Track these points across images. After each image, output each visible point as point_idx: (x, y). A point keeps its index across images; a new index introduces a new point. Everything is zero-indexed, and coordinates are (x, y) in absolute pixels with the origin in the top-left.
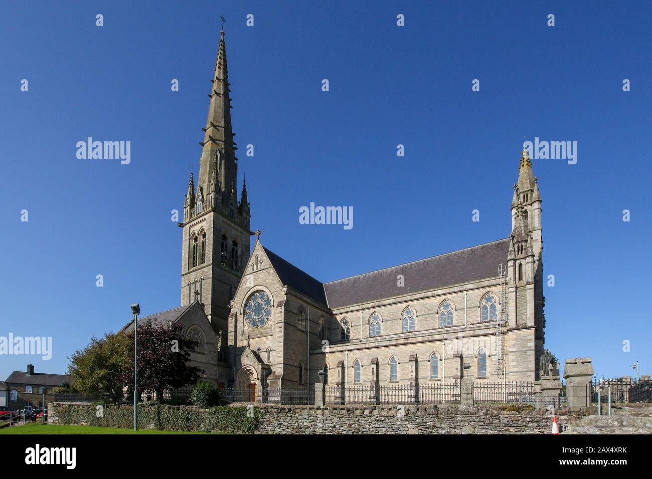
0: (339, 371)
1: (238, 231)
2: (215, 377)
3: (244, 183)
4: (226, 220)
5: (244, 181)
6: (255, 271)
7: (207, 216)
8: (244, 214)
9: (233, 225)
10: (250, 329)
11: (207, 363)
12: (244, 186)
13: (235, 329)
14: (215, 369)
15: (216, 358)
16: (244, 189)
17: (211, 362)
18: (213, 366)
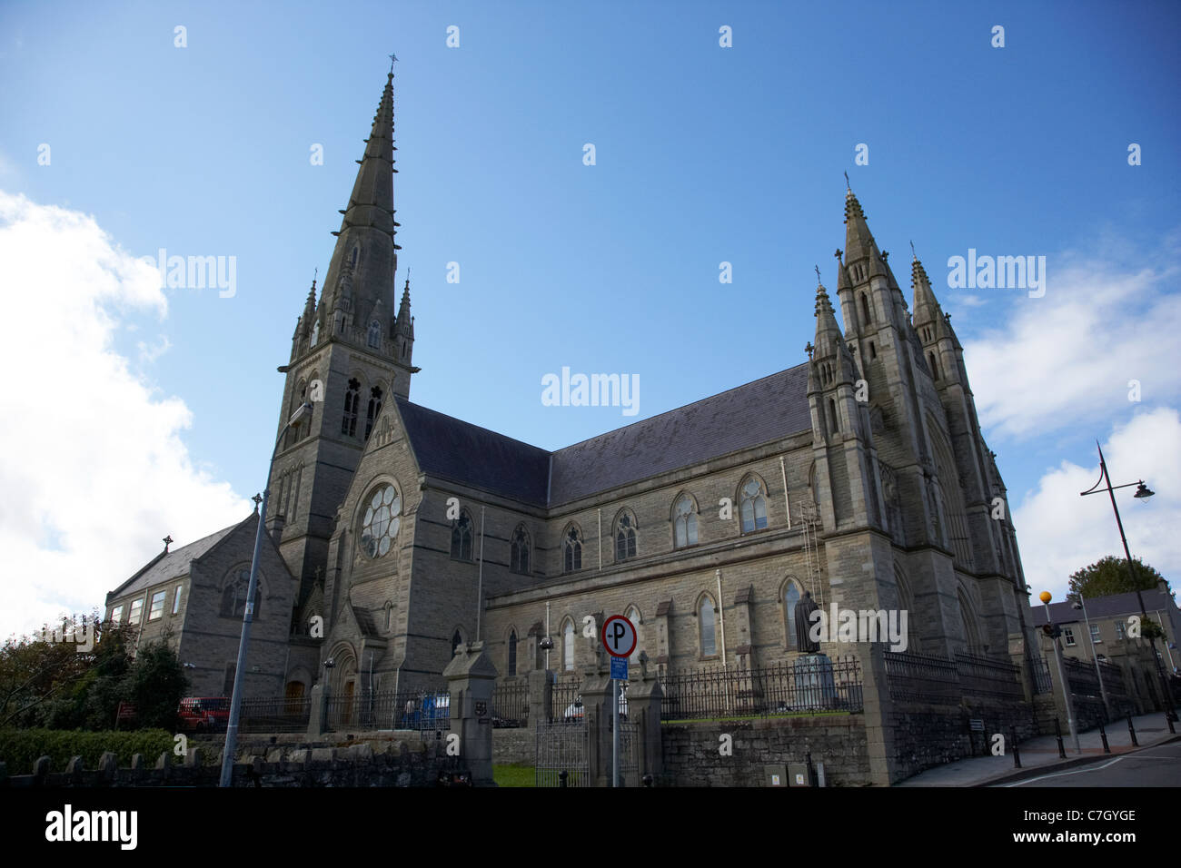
0: (532, 645)
1: (385, 368)
2: (278, 671)
3: (407, 285)
4: (357, 354)
5: (408, 282)
6: (381, 445)
7: (322, 352)
8: (401, 339)
9: (373, 361)
10: (365, 562)
11: (264, 641)
12: (407, 289)
13: (338, 563)
14: (281, 651)
15: (287, 629)
16: (406, 295)
17: (273, 637)
18: (278, 647)
